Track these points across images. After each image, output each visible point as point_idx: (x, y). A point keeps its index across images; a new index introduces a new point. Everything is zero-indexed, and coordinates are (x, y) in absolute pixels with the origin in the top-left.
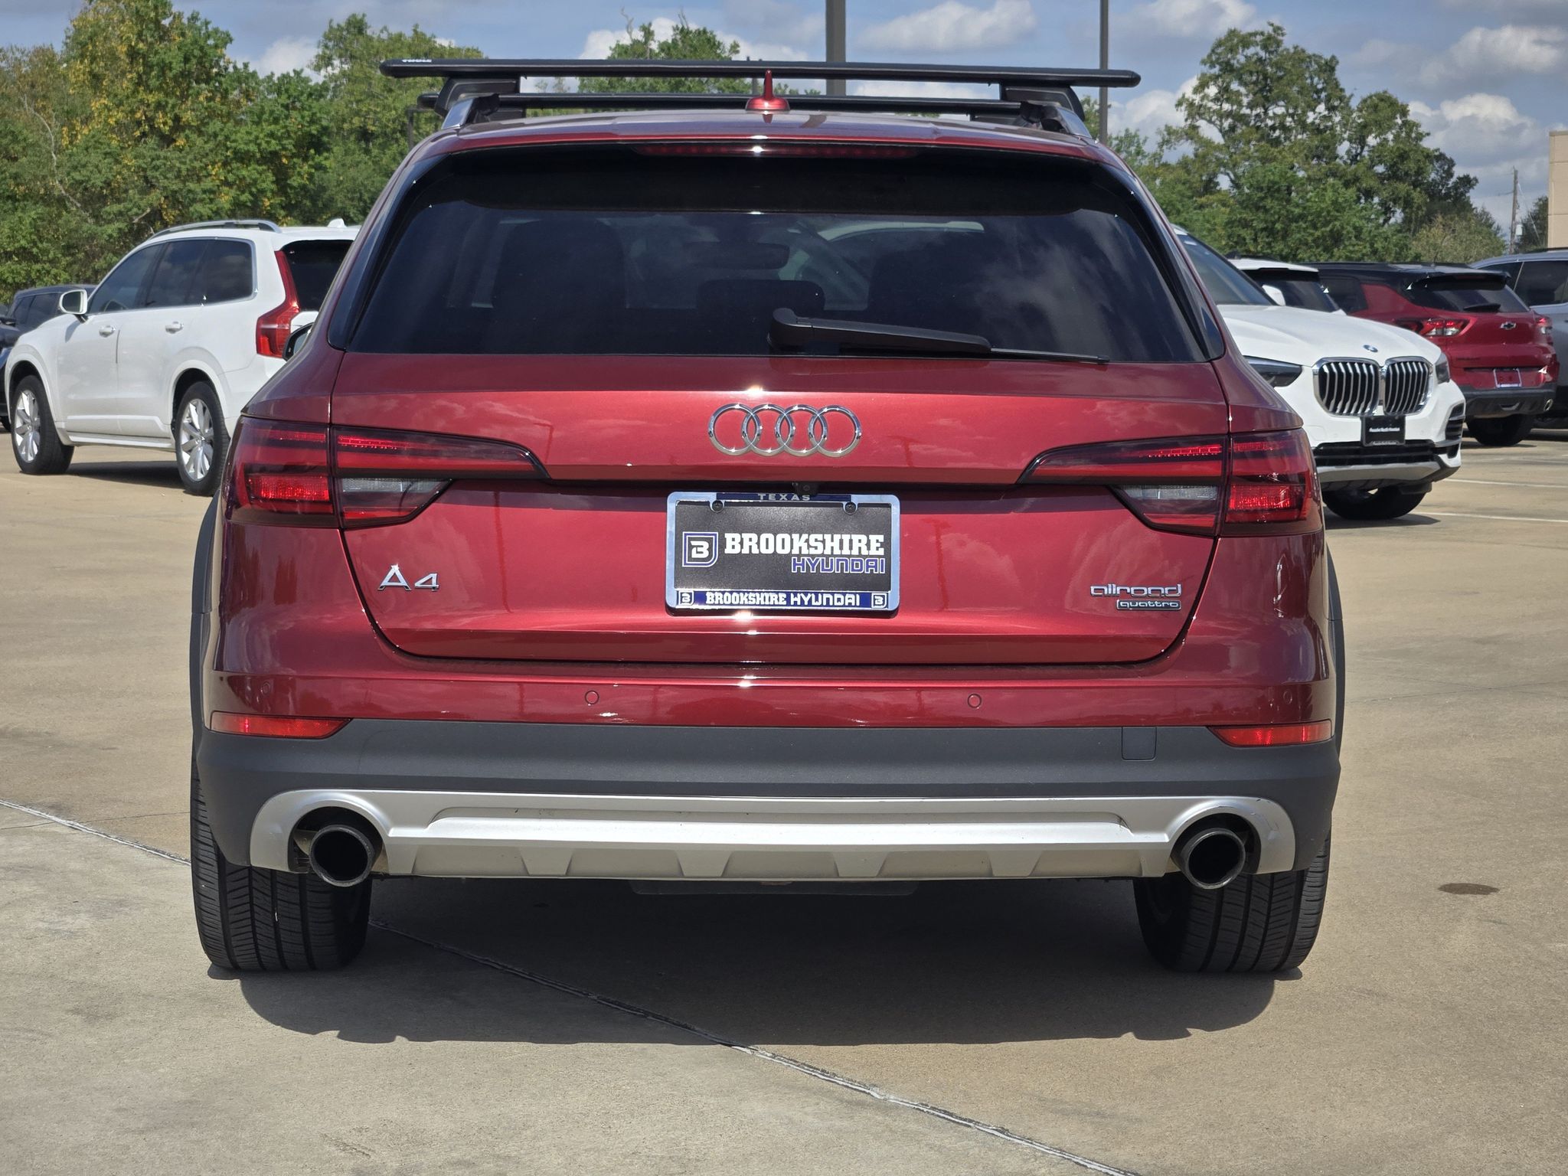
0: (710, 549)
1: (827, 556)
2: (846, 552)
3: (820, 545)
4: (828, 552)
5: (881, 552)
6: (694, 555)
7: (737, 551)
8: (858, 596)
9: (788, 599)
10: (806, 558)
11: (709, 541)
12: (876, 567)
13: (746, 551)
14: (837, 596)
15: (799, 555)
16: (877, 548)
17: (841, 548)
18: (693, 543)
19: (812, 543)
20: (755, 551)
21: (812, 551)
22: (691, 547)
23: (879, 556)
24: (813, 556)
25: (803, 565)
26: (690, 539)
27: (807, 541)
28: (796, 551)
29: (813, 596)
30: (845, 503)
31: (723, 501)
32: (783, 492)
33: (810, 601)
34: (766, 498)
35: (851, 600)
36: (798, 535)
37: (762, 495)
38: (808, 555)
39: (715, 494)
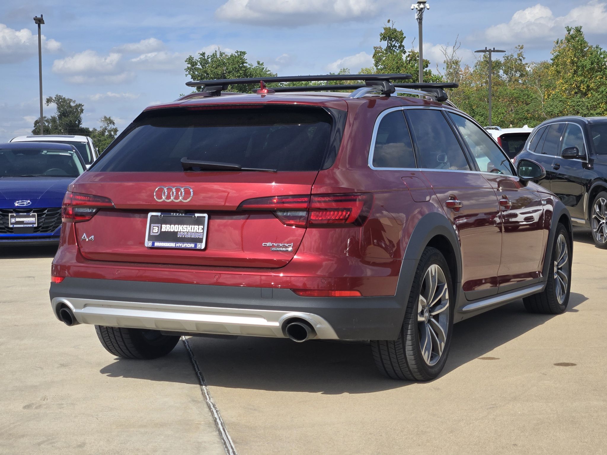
0: (158, 230)
1: (187, 232)
2: (192, 231)
3: (186, 229)
4: (188, 231)
5: (202, 231)
6: (154, 231)
7: (164, 230)
8: (194, 244)
9: (176, 245)
10: (182, 233)
11: (158, 227)
12: (200, 236)
13: (167, 230)
14: (188, 244)
15: (180, 232)
16: (201, 230)
17: (191, 230)
18: (154, 228)
19: (184, 228)
20: (169, 230)
21: (184, 231)
22: (153, 229)
23: (201, 233)
24: (184, 232)
25: (181, 235)
26: (153, 226)
27: (183, 227)
28: (179, 231)
29: (182, 244)
30: (193, 216)
31: (162, 215)
32: (178, 213)
33: (181, 246)
34: (173, 214)
35: (192, 245)
36: (180, 226)
37: (172, 214)
38: (182, 232)
39: (160, 213)
